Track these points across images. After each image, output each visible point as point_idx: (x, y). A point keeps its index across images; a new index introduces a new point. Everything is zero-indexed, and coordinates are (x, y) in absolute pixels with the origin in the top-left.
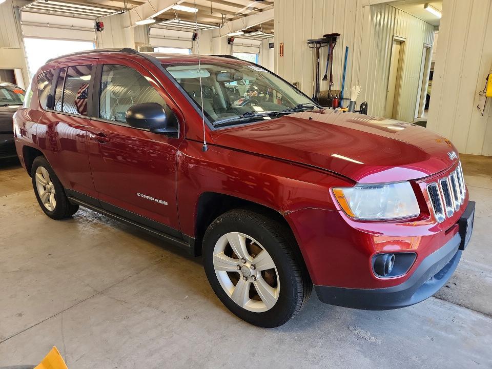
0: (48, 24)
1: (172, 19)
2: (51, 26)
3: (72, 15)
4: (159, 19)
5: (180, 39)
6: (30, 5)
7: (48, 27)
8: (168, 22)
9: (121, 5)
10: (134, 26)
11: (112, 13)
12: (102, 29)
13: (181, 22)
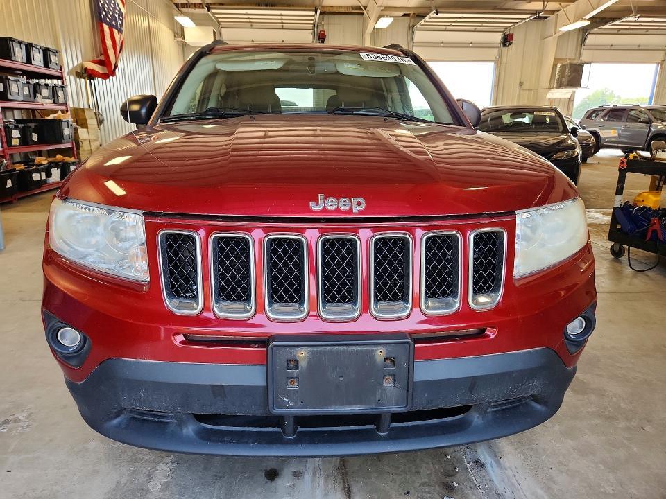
0: (442, 43)
1: (625, 16)
2: (445, 45)
3: (473, 28)
4: (599, 21)
5: (640, 48)
6: (423, 23)
7: (441, 46)
8: (617, 23)
9: (538, 6)
10: (557, 35)
11: (525, 19)
12: (510, 44)
13: (640, 19)
